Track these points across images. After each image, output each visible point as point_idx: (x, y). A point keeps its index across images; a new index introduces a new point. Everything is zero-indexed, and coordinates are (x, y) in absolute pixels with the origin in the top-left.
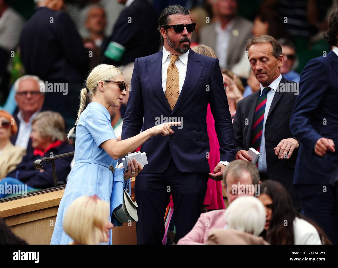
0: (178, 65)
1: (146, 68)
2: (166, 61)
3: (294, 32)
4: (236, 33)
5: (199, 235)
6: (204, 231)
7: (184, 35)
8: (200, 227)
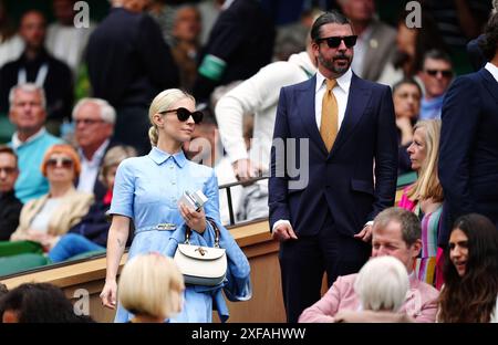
1: (295, 98)
3: (449, 40)
4: (374, 43)
5: (331, 305)
6: (340, 301)
7: (341, 51)
8: (333, 294)
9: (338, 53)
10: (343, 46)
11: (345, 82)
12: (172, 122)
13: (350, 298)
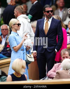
0: (48, 22)
1: (40, 23)
2: (45, 21)
5: (54, 70)
6: (56, 69)
7: (50, 14)
9: (49, 14)
10: (50, 12)
11: (50, 20)
12: (16, 26)
13: (58, 68)
